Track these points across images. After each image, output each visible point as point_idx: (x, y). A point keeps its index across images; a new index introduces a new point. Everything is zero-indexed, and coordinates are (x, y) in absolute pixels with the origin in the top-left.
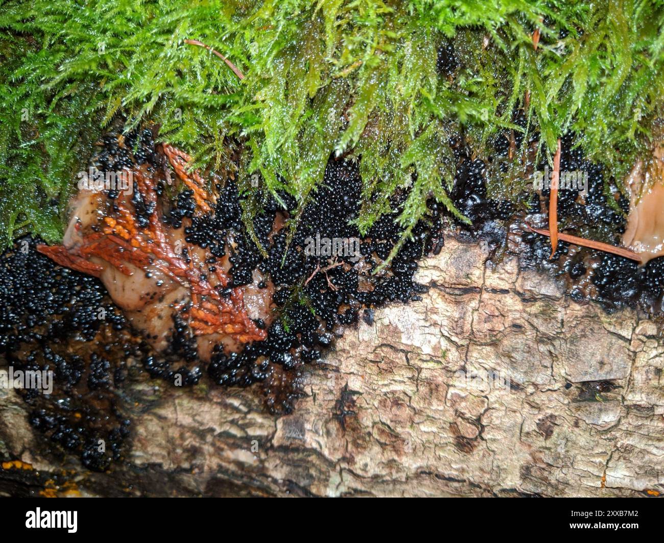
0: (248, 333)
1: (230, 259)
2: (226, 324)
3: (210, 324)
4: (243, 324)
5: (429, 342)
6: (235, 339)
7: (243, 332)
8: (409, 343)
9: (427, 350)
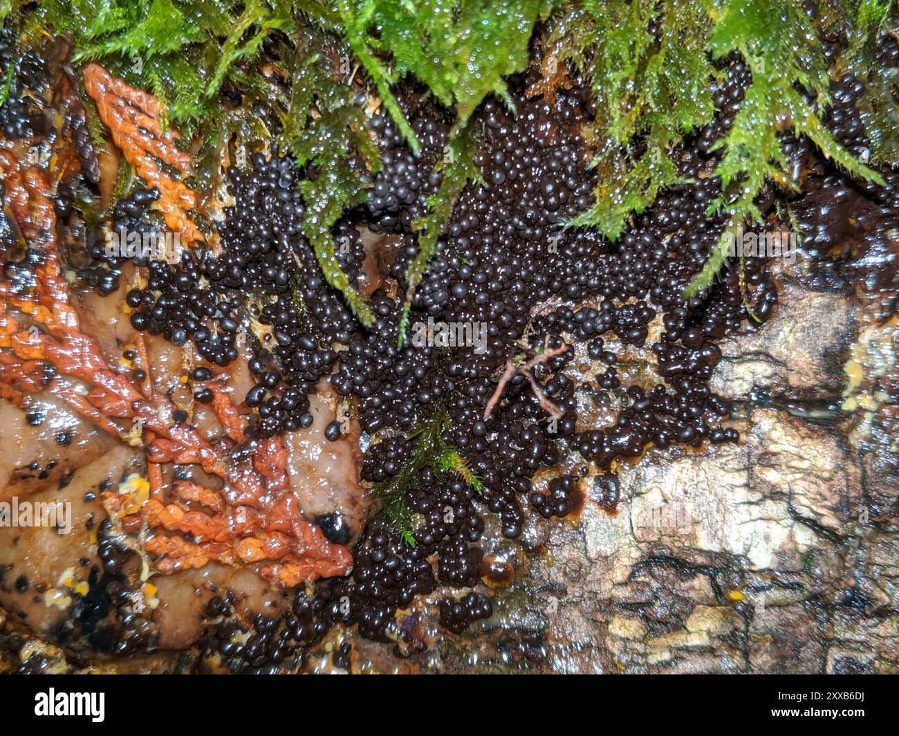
0: (302, 558)
1: (250, 364)
2: (241, 536)
3: (198, 539)
4: (289, 534)
5: (767, 538)
6: (267, 579)
7: (287, 556)
8: (715, 547)
9: (762, 559)
